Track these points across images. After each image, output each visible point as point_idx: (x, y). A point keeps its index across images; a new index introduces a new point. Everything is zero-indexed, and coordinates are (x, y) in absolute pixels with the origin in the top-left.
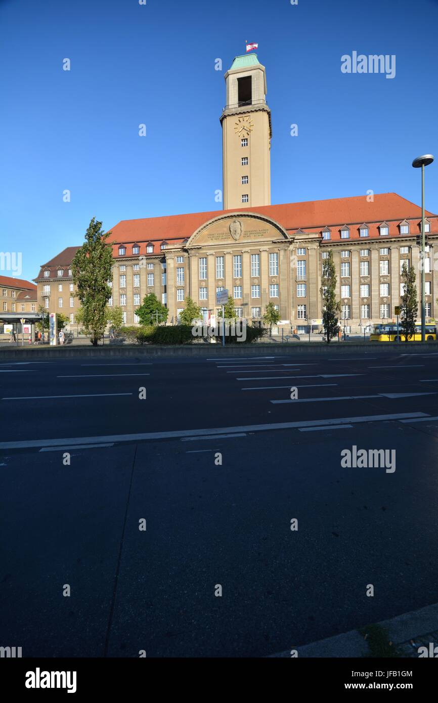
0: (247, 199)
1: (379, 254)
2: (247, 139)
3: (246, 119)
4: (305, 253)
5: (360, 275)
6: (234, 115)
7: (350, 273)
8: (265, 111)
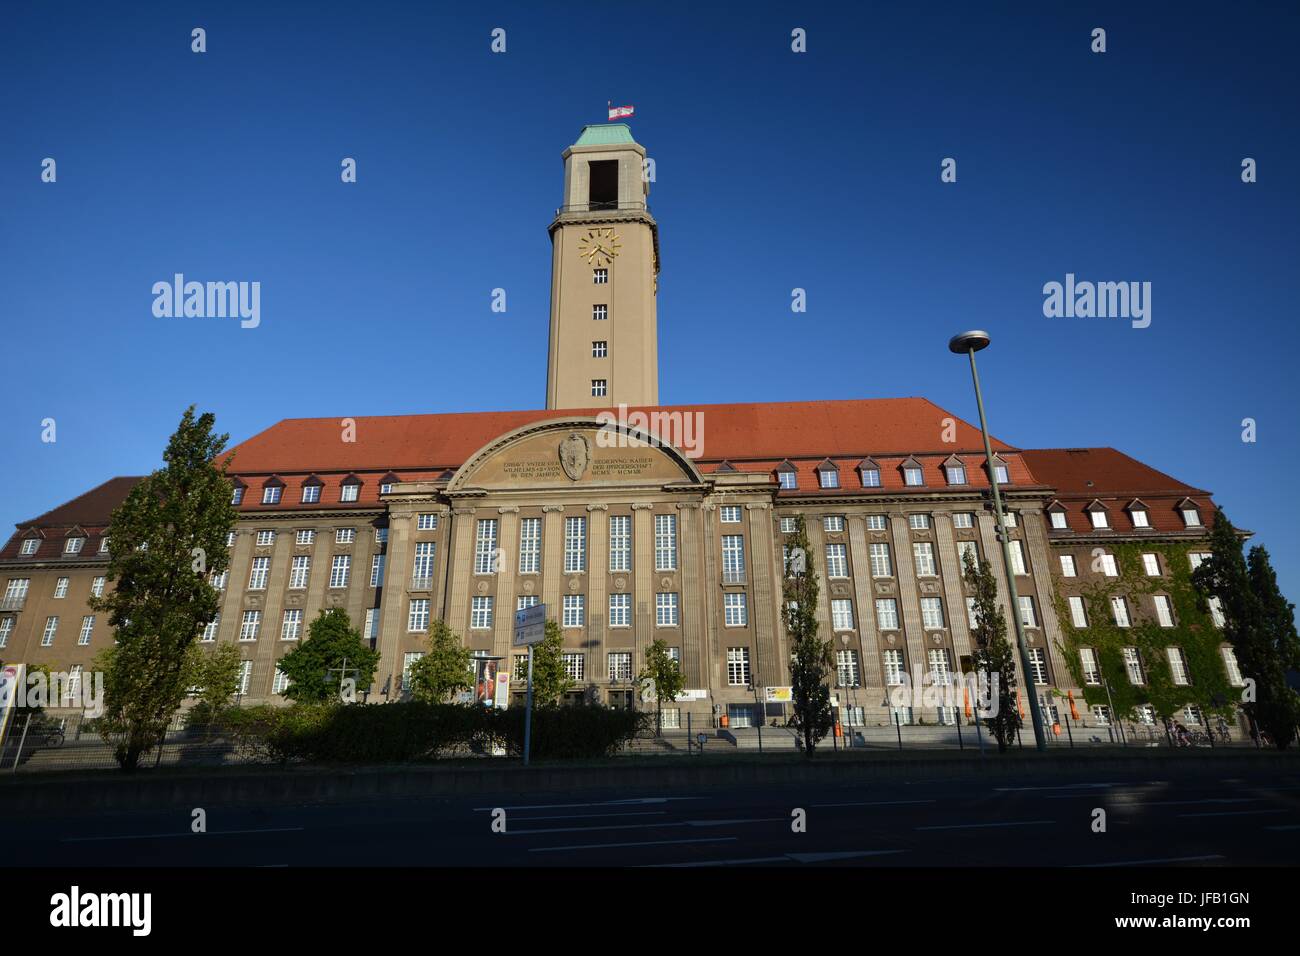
0: (604, 390)
1: (909, 526)
2: (606, 270)
3: (605, 233)
4: (740, 517)
5: (871, 574)
6: (580, 224)
7: (850, 570)
8: (645, 223)
